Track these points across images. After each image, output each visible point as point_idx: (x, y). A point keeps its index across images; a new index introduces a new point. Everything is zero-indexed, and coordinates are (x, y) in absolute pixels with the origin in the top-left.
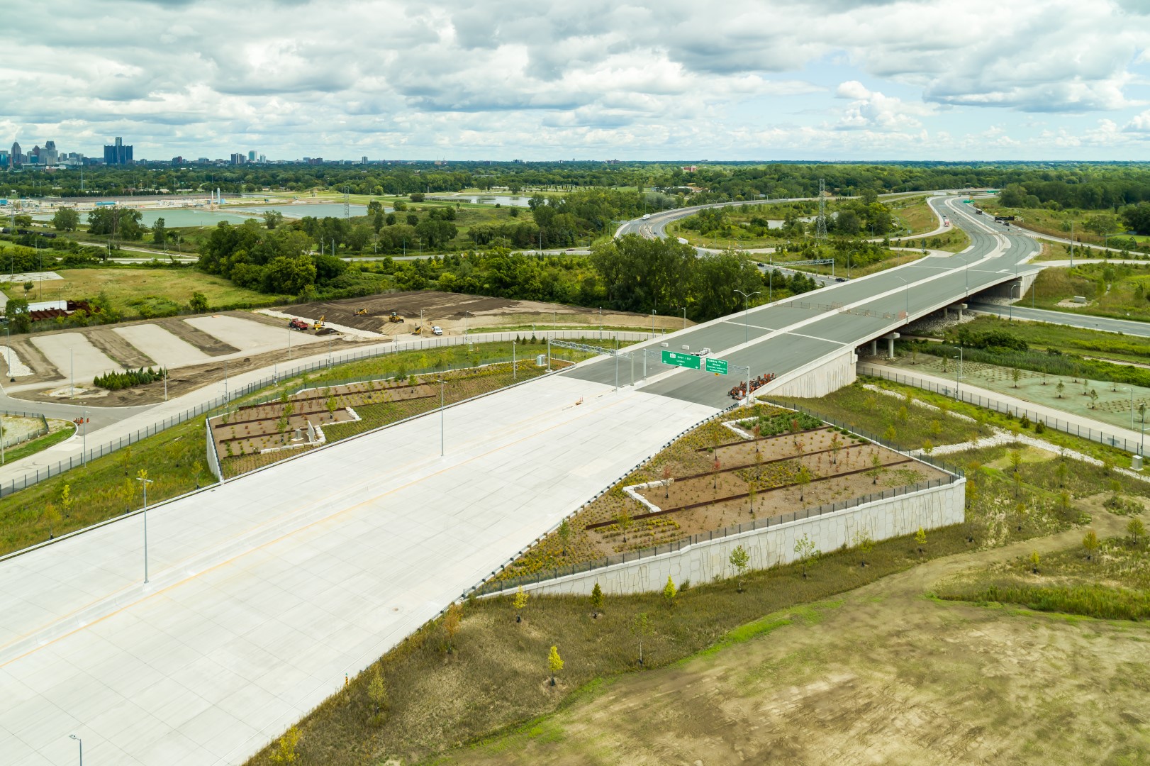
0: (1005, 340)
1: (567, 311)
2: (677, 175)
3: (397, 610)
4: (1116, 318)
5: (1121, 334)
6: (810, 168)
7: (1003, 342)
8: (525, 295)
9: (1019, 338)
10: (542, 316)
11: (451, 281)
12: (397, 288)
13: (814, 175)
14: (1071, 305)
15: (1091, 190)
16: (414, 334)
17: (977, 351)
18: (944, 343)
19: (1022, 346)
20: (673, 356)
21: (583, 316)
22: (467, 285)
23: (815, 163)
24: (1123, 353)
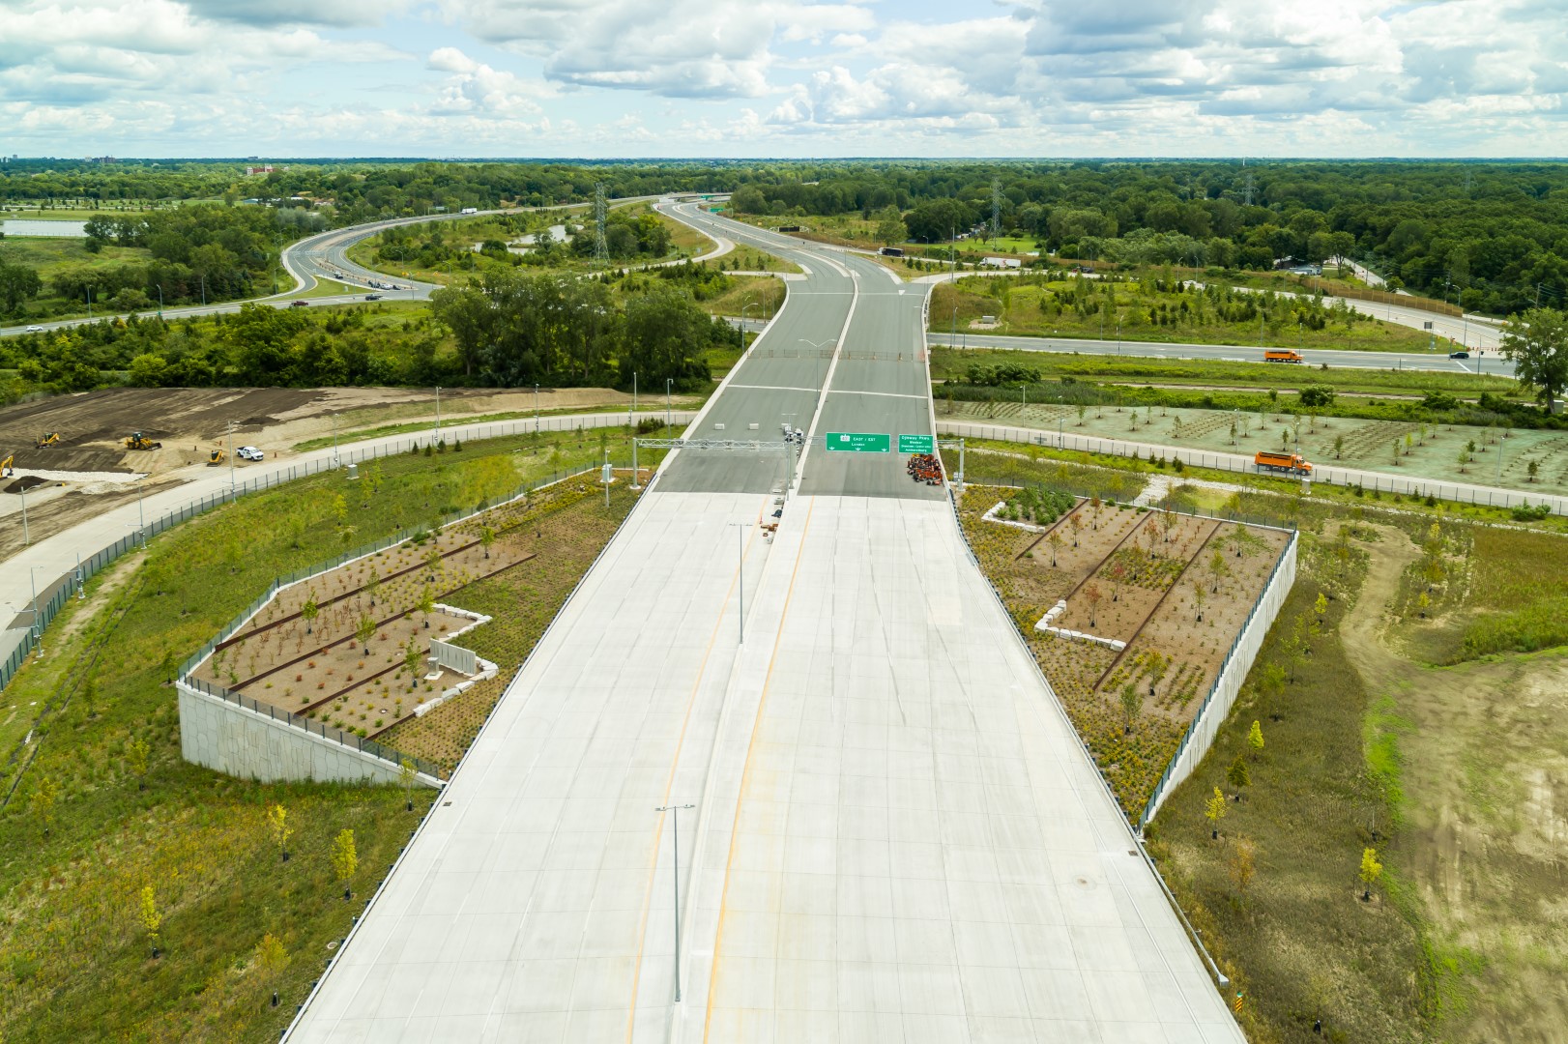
0: (1016, 373)
1: (416, 398)
2: (273, 180)
3: (1084, 882)
4: (1043, 337)
5: (1077, 354)
6: (474, 168)
7: (1015, 376)
8: (316, 379)
9: (1031, 369)
10: (394, 408)
11: (158, 368)
12: (44, 389)
13: (485, 178)
14: (983, 327)
15: (831, 193)
16: (210, 464)
17: (993, 389)
18: (945, 384)
19: (1035, 377)
20: (845, 438)
21: (456, 402)
22: (192, 373)
23: (481, 160)
24: (1112, 374)
